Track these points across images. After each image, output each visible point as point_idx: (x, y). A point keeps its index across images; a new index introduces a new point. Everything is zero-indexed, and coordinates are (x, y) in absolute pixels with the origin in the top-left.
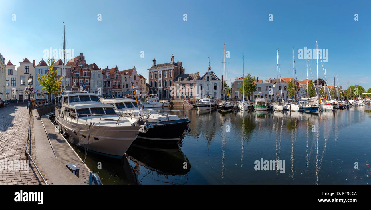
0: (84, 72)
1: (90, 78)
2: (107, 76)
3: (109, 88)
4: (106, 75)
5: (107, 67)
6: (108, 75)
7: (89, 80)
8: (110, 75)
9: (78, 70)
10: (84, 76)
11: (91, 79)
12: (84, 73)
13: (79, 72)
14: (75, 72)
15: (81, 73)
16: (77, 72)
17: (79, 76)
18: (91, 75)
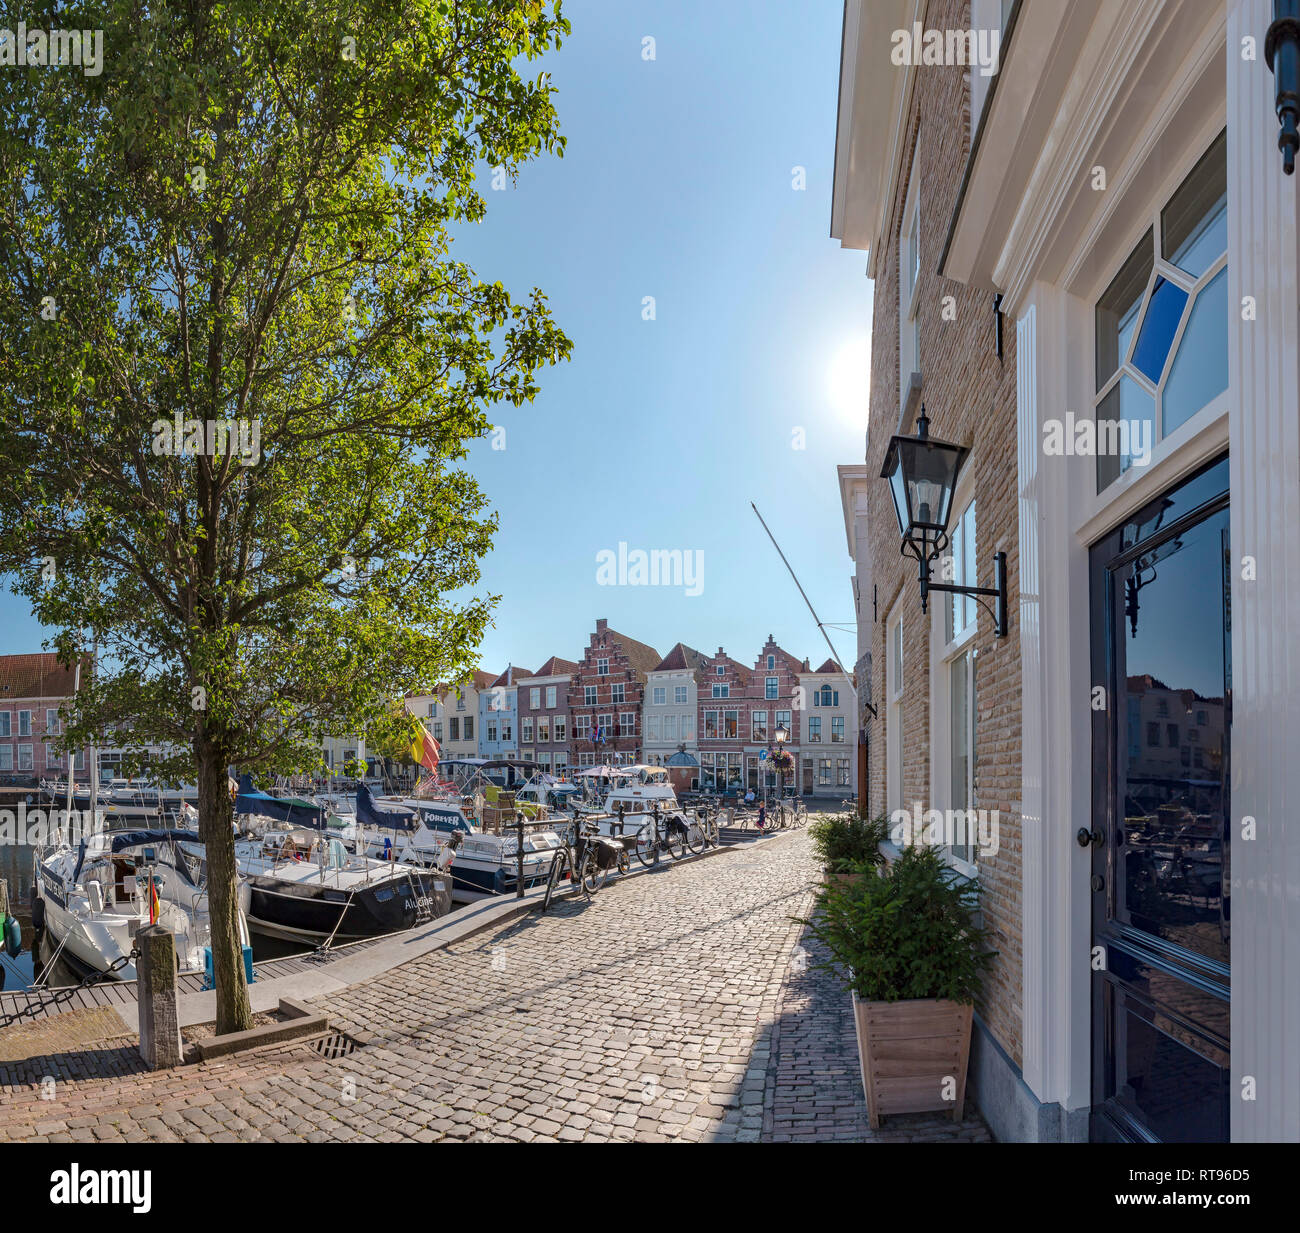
0: (615, 687)
1: (639, 709)
2: (716, 690)
3: (729, 743)
4: (714, 685)
5: (721, 649)
6: (720, 685)
7: (634, 713)
8: (732, 685)
9: (591, 682)
10: (615, 701)
11: (645, 710)
12: (615, 691)
13: (594, 689)
14: (577, 691)
15: (604, 691)
16: (590, 689)
17: (594, 702)
18: (641, 695)
